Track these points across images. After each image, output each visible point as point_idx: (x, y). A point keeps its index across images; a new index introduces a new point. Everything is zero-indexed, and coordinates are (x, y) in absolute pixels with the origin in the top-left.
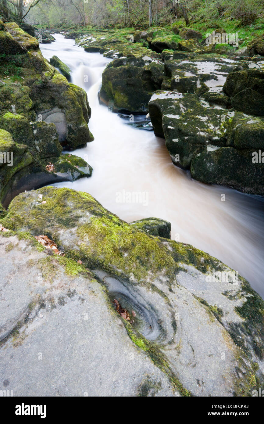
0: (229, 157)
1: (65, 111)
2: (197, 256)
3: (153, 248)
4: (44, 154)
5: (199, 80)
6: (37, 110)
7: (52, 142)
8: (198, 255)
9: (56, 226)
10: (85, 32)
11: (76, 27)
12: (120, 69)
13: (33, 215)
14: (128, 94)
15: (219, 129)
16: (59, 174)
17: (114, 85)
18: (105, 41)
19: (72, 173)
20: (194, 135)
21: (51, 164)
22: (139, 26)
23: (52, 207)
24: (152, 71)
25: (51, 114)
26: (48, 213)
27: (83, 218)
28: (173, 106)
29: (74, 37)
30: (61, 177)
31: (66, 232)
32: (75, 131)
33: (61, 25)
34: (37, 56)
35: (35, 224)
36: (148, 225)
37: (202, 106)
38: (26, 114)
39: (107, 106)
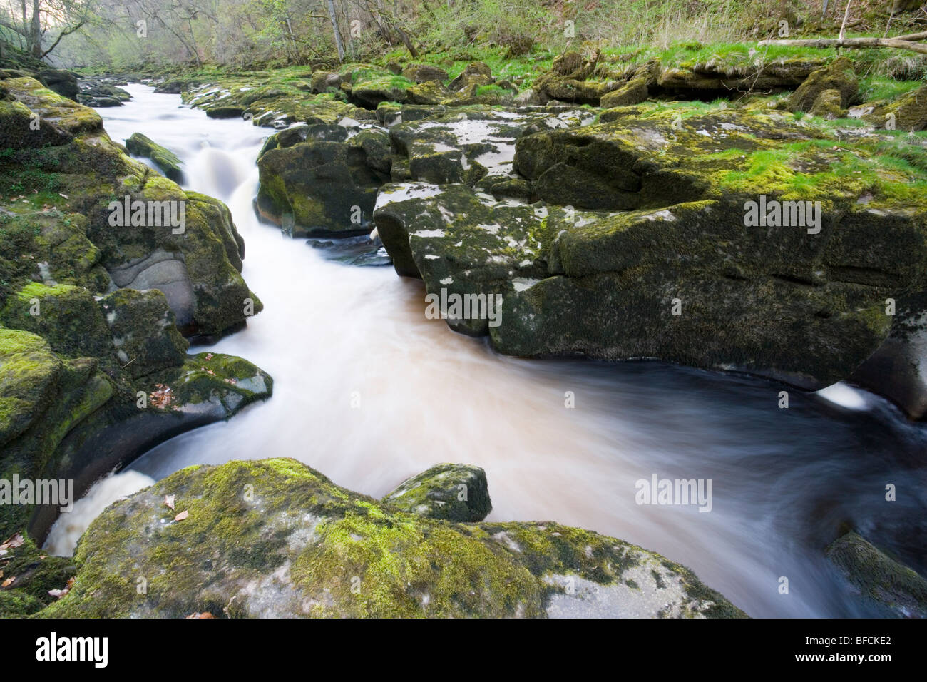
0: (561, 296)
1: (182, 256)
2: (576, 548)
3: (482, 562)
4: (140, 368)
5: (463, 156)
6: (109, 265)
7: (159, 333)
8: (577, 544)
9: (230, 578)
10: (201, 78)
11: (179, 69)
12: (298, 149)
13: (158, 561)
14: (323, 197)
15: (527, 244)
16: (189, 409)
17: (288, 182)
18: (251, 94)
19: (222, 399)
20: (483, 265)
21: (164, 388)
22: (319, 62)
23: (207, 522)
24: (366, 147)
25: (147, 266)
26: (201, 542)
27: (297, 532)
28: (425, 213)
29: (177, 89)
30: (195, 415)
31: (262, 586)
32: (215, 297)
33: (142, 67)
34: (99, 145)
35: (170, 589)
36: (437, 489)
37: (483, 205)
38: (83, 279)
39: (280, 227)
